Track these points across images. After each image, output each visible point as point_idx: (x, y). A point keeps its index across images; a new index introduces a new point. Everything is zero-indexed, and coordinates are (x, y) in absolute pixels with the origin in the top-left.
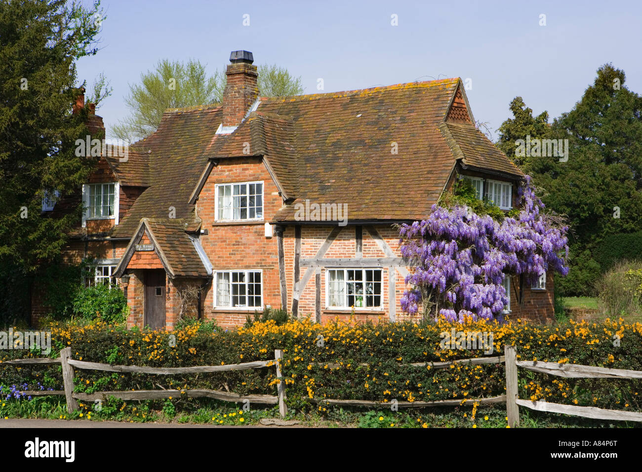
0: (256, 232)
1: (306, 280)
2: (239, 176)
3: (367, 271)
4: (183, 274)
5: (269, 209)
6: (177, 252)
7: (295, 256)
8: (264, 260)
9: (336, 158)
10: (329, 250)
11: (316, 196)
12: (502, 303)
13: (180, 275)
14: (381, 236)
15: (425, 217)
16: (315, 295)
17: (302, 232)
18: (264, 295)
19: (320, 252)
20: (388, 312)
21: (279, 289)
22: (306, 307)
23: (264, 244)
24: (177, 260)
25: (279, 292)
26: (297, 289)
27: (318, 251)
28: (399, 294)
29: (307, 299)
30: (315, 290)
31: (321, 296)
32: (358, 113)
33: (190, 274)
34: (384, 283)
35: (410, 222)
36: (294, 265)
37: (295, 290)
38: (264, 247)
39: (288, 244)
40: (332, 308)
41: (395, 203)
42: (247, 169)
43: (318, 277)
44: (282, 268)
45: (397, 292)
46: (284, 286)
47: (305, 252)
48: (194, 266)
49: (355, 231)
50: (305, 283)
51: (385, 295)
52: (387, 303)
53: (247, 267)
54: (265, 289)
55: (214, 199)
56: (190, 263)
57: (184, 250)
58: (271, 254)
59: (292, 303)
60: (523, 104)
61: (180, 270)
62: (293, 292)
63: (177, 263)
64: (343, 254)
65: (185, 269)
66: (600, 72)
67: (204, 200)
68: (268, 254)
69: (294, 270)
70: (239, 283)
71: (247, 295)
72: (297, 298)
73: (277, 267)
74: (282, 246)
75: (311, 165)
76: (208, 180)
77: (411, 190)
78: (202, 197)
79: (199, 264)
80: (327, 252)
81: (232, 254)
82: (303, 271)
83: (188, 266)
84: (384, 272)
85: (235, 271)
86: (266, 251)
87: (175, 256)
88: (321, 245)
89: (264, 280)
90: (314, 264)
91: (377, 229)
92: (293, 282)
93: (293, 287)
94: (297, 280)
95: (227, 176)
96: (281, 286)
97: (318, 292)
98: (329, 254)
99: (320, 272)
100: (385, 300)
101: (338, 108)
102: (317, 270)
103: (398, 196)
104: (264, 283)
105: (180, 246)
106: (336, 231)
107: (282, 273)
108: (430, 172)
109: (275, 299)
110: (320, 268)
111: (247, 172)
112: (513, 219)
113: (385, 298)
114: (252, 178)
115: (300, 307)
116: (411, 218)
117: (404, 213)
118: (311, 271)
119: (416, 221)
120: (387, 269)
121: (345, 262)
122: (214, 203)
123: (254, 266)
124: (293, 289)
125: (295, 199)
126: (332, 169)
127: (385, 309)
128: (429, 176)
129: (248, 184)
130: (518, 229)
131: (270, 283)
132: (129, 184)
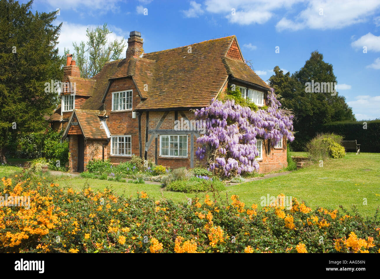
0: (129, 116)
1: (151, 141)
2: (122, 88)
3: (180, 136)
4: (92, 137)
5: (135, 104)
6: (91, 126)
7: (146, 128)
8: (132, 130)
9: (170, 78)
10: (162, 125)
11: (157, 97)
12: (254, 155)
13: (90, 138)
14: (187, 117)
15: (208, 105)
16: (155, 149)
17: (149, 115)
18: (132, 149)
19: (158, 126)
20: (189, 159)
21: (138, 145)
22: (150, 155)
23: (132, 122)
24: (90, 130)
25: (138, 147)
26: (147, 145)
27: (157, 125)
28: (195, 149)
29: (151, 151)
30: (155, 146)
31: (158, 149)
32: (184, 56)
33: (96, 137)
34: (188, 143)
35: (200, 108)
36: (145, 133)
37: (146, 146)
38: (132, 124)
39: (143, 122)
40: (163, 156)
41: (194, 98)
42: (125, 84)
43: (156, 139)
44: (140, 135)
45: (195, 147)
46: (141, 144)
47: (151, 126)
48: (99, 134)
49: (174, 114)
50: (150, 143)
51: (188, 149)
52: (190, 154)
53: (125, 134)
54: (132, 146)
55: (111, 100)
56: (98, 132)
57: (95, 125)
58: (135, 127)
59: (144, 153)
60: (279, 69)
61: (90, 135)
62: (145, 147)
63: (89, 132)
64: (168, 127)
65: (93, 134)
66: (312, 53)
67: (107, 100)
68: (134, 127)
69: (145, 136)
70: (121, 142)
71: (125, 148)
72: (147, 150)
73: (138, 134)
74: (140, 123)
75: (158, 82)
76: (109, 90)
77: (203, 91)
78: (107, 99)
79: (103, 132)
80: (161, 126)
81: (119, 128)
82: (150, 136)
83: (96, 133)
84: (188, 137)
85: (120, 136)
86: (133, 126)
87: (89, 128)
88: (158, 122)
89: (132, 141)
90: (154, 132)
91: (185, 114)
92: (145, 142)
93: (145, 144)
94: (147, 141)
95: (117, 88)
96: (139, 144)
97: (156, 148)
98: (161, 127)
99: (157, 137)
100: (188, 152)
101: (176, 55)
102: (156, 136)
103: (196, 95)
104: (132, 142)
105: (94, 123)
106: (165, 115)
107: (140, 137)
108: (214, 82)
109: (137, 150)
110: (157, 135)
111: (125, 85)
112: (263, 110)
113: (188, 151)
114: (127, 88)
115: (148, 155)
116: (201, 106)
117: (198, 104)
118: (153, 136)
119: (203, 107)
120: (190, 135)
121: (169, 131)
122: (111, 102)
123: (128, 134)
124: (145, 146)
125: (147, 99)
126: (167, 83)
127: (188, 157)
128: (214, 84)
129: (126, 91)
130: (266, 116)
131: (134, 142)
132: (80, 95)
